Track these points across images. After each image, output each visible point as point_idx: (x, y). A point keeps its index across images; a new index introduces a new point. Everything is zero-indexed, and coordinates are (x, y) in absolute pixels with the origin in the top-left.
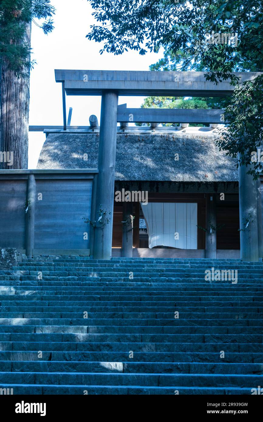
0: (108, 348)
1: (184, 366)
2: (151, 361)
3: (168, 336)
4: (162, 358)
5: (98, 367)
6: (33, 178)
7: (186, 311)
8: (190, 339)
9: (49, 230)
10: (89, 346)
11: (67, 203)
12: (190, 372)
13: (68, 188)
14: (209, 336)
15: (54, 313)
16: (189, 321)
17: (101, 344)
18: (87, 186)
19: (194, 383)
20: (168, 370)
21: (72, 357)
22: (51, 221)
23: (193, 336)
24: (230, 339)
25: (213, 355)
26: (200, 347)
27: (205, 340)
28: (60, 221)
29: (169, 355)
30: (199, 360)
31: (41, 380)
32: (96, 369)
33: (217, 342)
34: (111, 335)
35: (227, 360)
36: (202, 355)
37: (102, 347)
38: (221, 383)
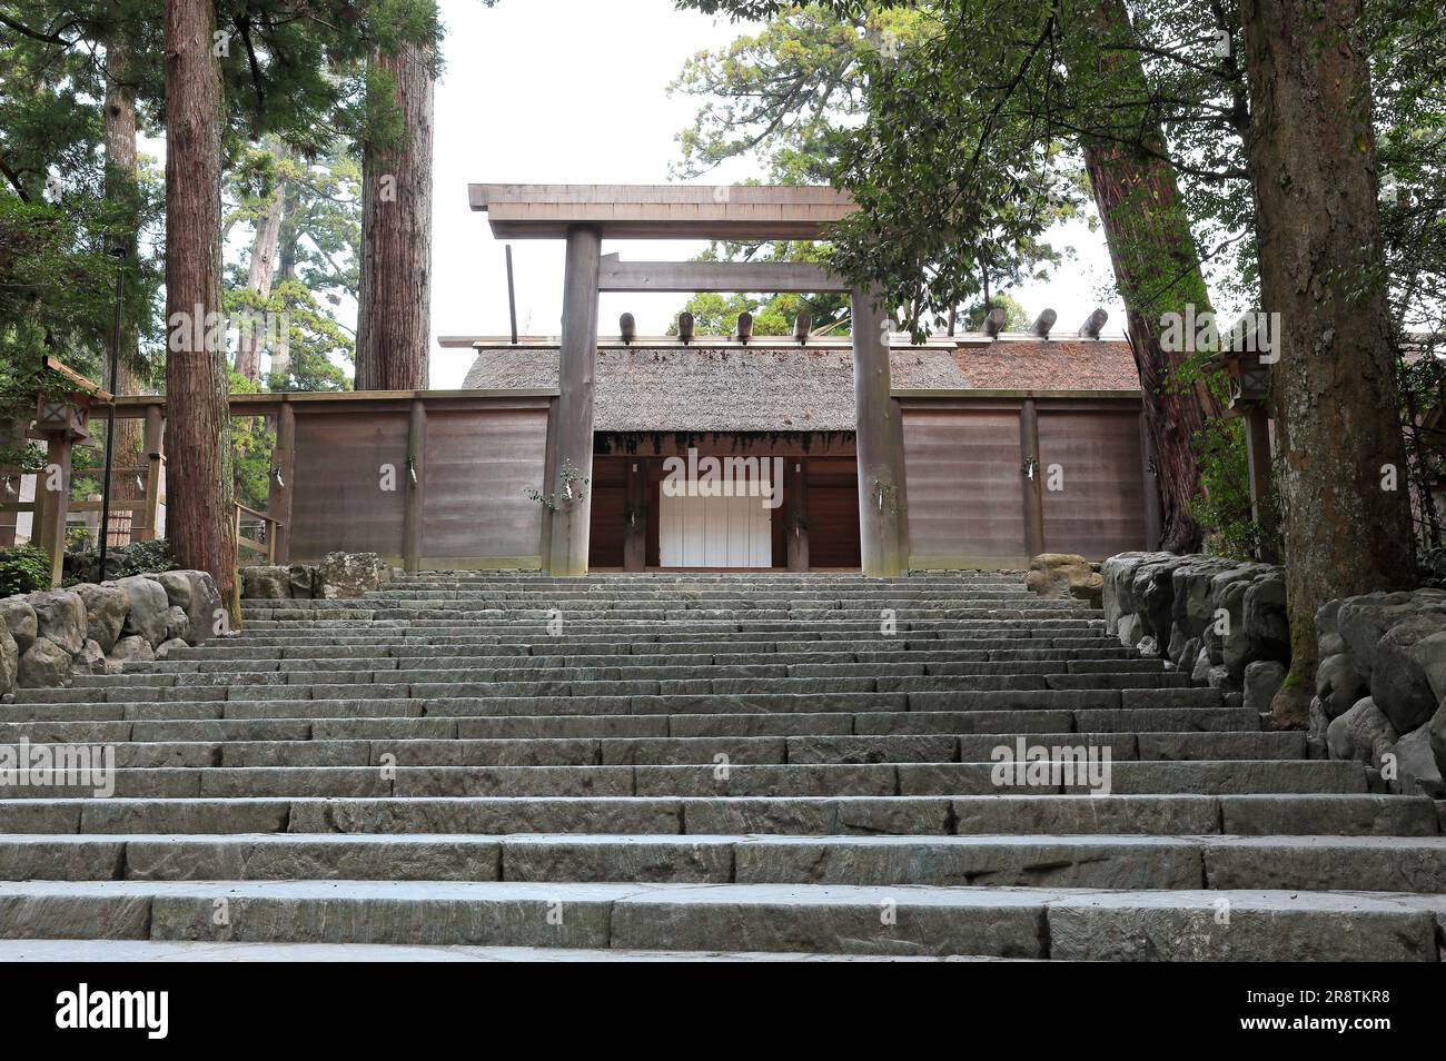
0: (488, 784)
1: (713, 855)
2: (611, 829)
3: (677, 744)
4: (646, 820)
5: (410, 860)
6: (420, 408)
7: (740, 675)
8: (744, 750)
9: (455, 517)
10: (431, 778)
11: (495, 461)
12: (738, 875)
13: (496, 429)
14: (800, 742)
15: (390, 686)
16: (745, 699)
17: (467, 774)
18: (539, 424)
19: (745, 932)
20: (657, 867)
21: (352, 820)
22: (461, 498)
23: (753, 743)
24: (864, 750)
25: (817, 808)
26: (773, 778)
27: (790, 754)
28: (478, 498)
29: (669, 810)
30: (769, 823)
31: (170, 923)
32: (406, 867)
33: (824, 761)
34: (510, 744)
35: (865, 823)
36: (778, 807)
37: (468, 782)
38: (854, 935)
